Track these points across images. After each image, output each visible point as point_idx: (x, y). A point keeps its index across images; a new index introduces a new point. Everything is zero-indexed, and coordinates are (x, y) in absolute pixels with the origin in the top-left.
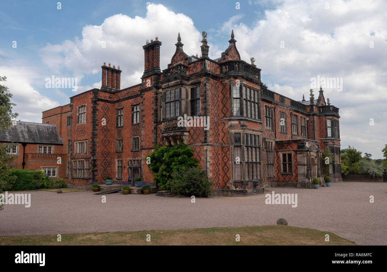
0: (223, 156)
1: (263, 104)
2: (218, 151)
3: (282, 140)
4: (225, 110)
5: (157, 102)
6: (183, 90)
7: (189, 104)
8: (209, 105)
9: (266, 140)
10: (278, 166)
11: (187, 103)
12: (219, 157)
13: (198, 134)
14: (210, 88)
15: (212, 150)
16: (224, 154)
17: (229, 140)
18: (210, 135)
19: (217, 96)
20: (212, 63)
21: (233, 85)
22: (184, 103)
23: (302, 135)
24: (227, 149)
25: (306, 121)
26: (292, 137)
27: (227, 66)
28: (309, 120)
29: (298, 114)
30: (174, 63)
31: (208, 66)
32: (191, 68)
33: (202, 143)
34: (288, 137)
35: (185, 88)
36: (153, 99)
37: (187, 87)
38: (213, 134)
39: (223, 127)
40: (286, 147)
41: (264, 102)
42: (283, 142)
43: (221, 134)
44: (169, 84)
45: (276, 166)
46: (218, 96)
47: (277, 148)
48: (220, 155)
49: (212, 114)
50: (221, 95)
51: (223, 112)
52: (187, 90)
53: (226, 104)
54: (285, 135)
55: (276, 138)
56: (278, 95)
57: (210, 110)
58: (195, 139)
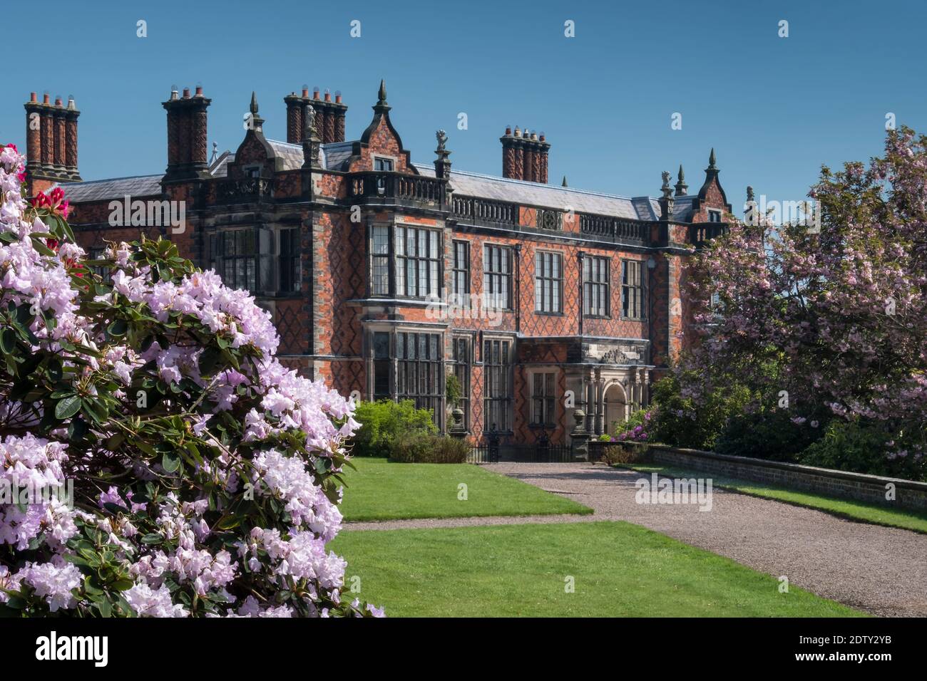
0: (351, 381)
1: (479, 240)
2: (340, 370)
3: (534, 336)
4: (355, 281)
5: (201, 250)
6: (264, 235)
7: (277, 265)
8: (319, 272)
9: (484, 336)
10: (523, 405)
11: (271, 262)
12: (342, 382)
13: (295, 333)
14: (322, 234)
15: (323, 369)
16: (353, 378)
17: (363, 347)
18: (322, 337)
19: (338, 248)
20: (326, 176)
21: (373, 227)
22: (264, 263)
23: (626, 314)
24: (359, 367)
25: (646, 271)
26: (581, 324)
27: (362, 183)
28: (657, 266)
29: (609, 254)
30: (241, 162)
31: (318, 186)
32: (281, 184)
33: (304, 353)
34: (568, 324)
35: (268, 229)
36: (193, 241)
37: (272, 227)
38: (329, 334)
39: (352, 319)
40: (543, 355)
41: (481, 237)
42: (537, 343)
43: (346, 334)
44: (230, 217)
45: (518, 405)
46: (342, 249)
47: (521, 357)
48: (345, 380)
49: (325, 291)
50: (347, 245)
51: (351, 285)
52: (271, 233)
53: (358, 265)
54: (555, 319)
55: (522, 328)
56: (530, 209)
57: (323, 284)
58: (289, 343)
